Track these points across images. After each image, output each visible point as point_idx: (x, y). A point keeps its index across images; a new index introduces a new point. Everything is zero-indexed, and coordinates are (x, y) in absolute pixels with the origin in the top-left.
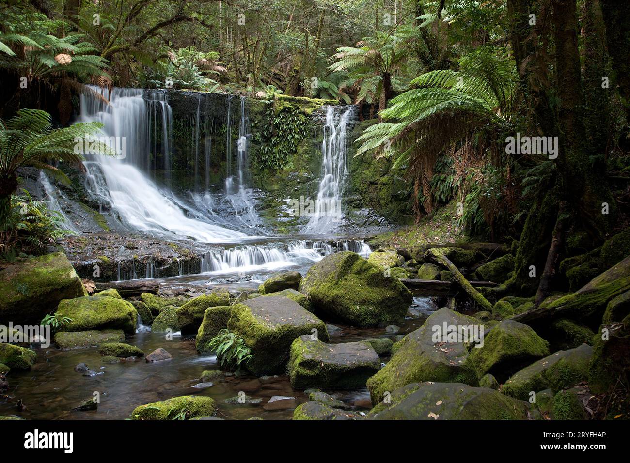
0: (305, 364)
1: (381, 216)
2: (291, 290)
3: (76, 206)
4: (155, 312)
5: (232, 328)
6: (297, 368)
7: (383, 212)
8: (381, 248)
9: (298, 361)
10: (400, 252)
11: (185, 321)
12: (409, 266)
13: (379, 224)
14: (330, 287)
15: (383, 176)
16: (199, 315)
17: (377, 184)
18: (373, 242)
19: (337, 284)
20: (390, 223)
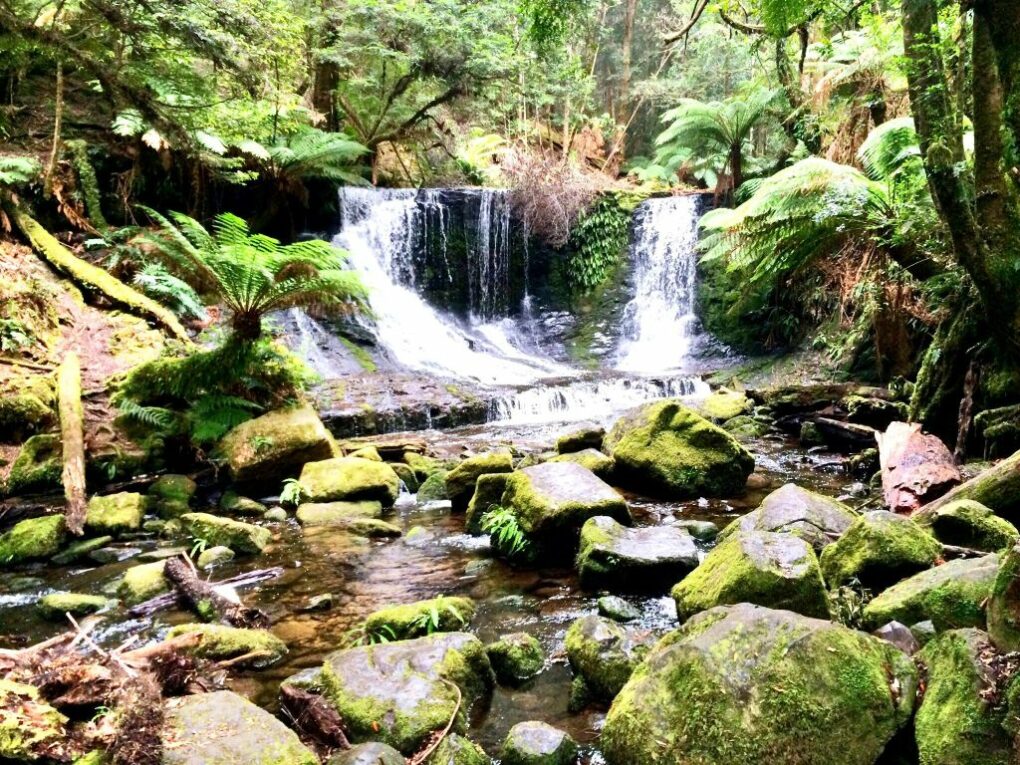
0: (597, 556)
1: (725, 345)
2: (592, 451)
3: (335, 342)
4: (422, 477)
5: (507, 504)
6: (585, 562)
7: (728, 337)
8: (723, 388)
9: (587, 551)
10: (749, 394)
11: (456, 490)
12: (760, 413)
13: (723, 355)
14: (641, 449)
15: (730, 290)
16: (471, 483)
17: (721, 302)
18: (715, 380)
19: (649, 444)
20: (738, 354)
